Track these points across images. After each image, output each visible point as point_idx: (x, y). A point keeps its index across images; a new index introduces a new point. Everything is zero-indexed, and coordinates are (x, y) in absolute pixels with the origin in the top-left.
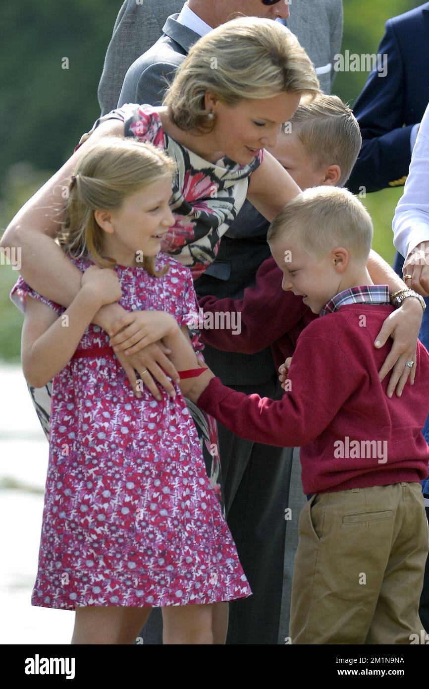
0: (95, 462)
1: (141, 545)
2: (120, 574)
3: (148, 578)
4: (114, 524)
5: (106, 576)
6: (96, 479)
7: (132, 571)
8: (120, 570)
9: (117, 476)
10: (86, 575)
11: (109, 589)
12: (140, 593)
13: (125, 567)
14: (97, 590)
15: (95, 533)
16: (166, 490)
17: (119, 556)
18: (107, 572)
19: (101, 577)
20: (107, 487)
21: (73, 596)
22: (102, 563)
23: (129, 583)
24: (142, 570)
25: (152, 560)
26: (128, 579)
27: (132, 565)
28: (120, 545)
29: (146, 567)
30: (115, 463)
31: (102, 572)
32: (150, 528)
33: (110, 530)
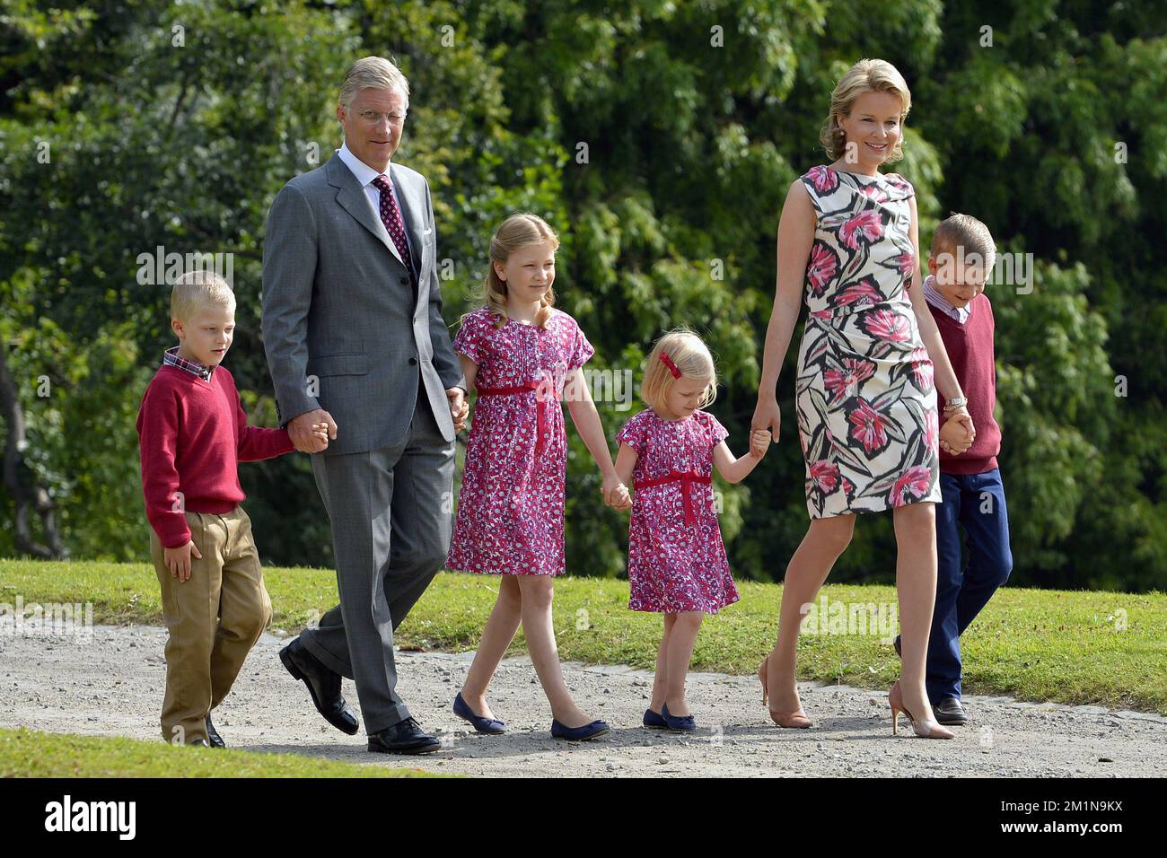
0: (497, 471)
1: (525, 530)
2: (511, 552)
3: (531, 554)
4: (506, 516)
5: (500, 553)
6: (496, 484)
7: (519, 549)
8: (511, 549)
9: (510, 481)
10: (487, 553)
11: (503, 562)
12: (526, 565)
13: (514, 546)
14: (495, 563)
15: (493, 522)
16: (535, 492)
17: (509, 539)
18: (502, 550)
19: (497, 554)
20: (502, 490)
21: (478, 566)
22: (498, 544)
23: (517, 558)
24: (526, 549)
25: (533, 541)
26: (517, 555)
27: (519, 545)
28: (510, 530)
29: (529, 546)
30: (509, 472)
31: (498, 550)
32: (530, 518)
33: (503, 520)
